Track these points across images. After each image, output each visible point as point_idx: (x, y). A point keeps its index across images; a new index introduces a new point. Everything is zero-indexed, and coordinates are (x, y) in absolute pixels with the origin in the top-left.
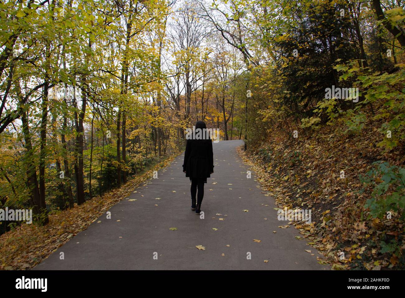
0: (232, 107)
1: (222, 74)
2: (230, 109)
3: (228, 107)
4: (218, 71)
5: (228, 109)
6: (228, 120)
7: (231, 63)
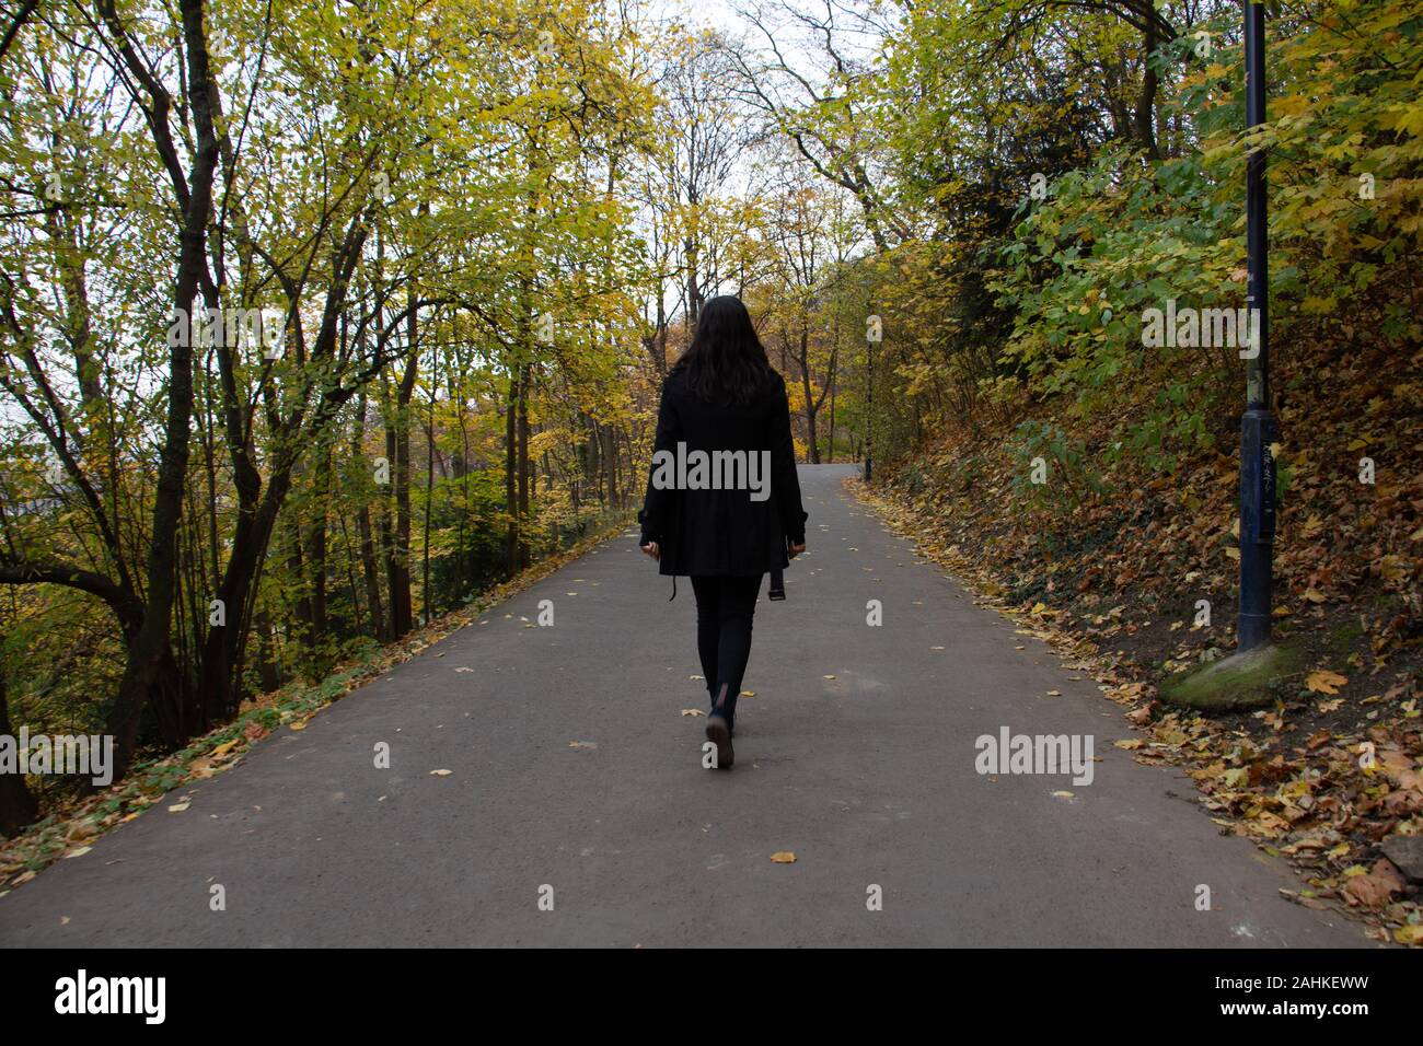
0: (832, 363)
1: (800, 260)
2: (826, 369)
3: (818, 365)
4: (786, 249)
5: (819, 370)
6: (820, 403)
7: (826, 225)
